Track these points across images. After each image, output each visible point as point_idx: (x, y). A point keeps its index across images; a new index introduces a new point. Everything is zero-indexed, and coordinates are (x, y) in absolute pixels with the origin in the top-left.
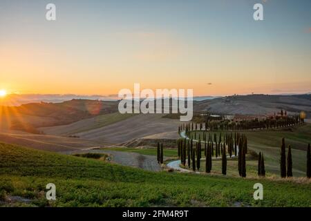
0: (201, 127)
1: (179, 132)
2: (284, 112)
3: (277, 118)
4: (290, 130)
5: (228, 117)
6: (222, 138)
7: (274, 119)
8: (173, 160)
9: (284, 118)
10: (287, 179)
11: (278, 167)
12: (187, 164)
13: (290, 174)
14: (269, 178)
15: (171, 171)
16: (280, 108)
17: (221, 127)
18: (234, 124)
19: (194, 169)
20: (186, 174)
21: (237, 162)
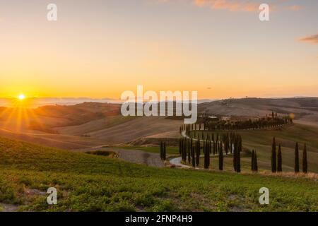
0: (200, 127)
1: (181, 132)
2: (275, 113)
3: (269, 119)
4: (279, 129)
5: (225, 119)
6: (219, 137)
7: (266, 120)
8: (175, 157)
9: (275, 119)
10: (277, 173)
11: (269, 163)
12: (187, 161)
13: (280, 170)
14: (261, 173)
15: (173, 167)
16: (271, 110)
17: (219, 127)
18: (230, 125)
19: (194, 165)
20: (187, 170)
21: (232, 159)
